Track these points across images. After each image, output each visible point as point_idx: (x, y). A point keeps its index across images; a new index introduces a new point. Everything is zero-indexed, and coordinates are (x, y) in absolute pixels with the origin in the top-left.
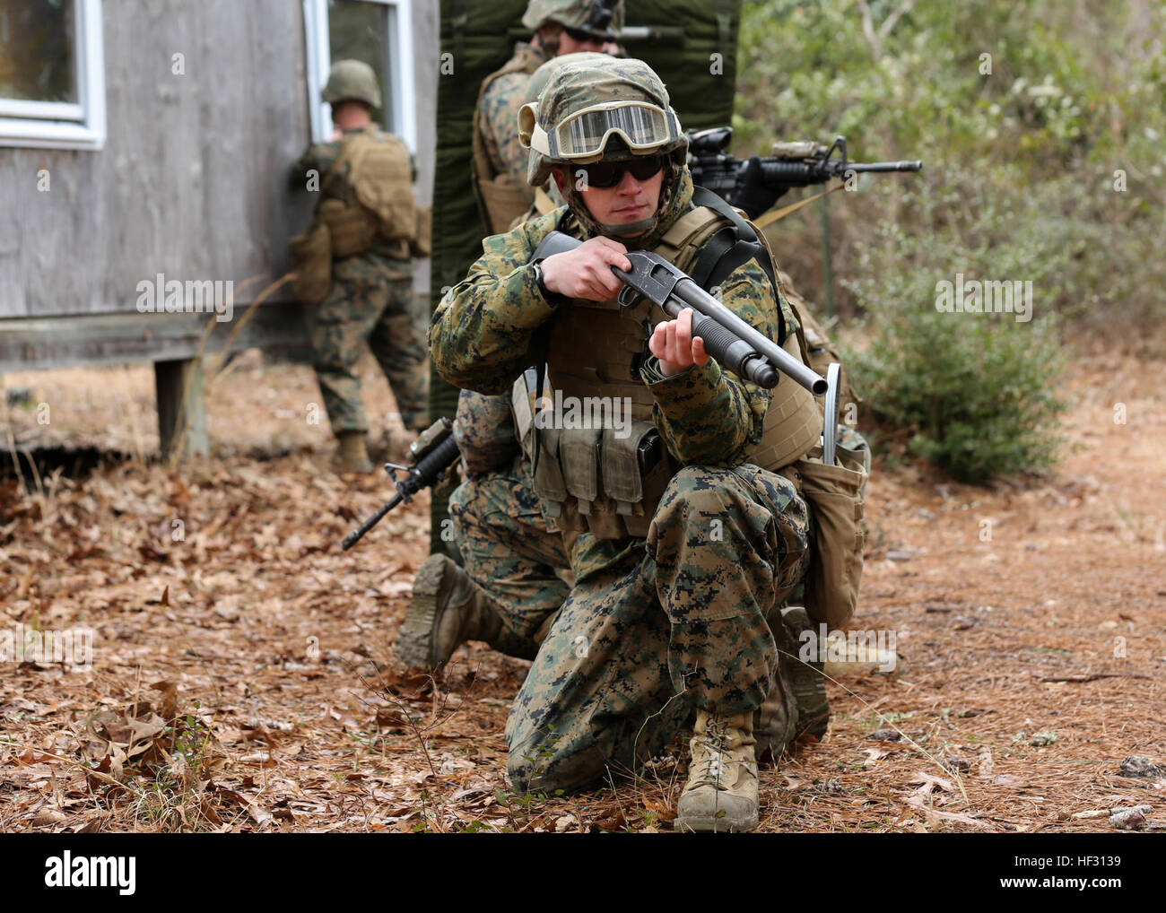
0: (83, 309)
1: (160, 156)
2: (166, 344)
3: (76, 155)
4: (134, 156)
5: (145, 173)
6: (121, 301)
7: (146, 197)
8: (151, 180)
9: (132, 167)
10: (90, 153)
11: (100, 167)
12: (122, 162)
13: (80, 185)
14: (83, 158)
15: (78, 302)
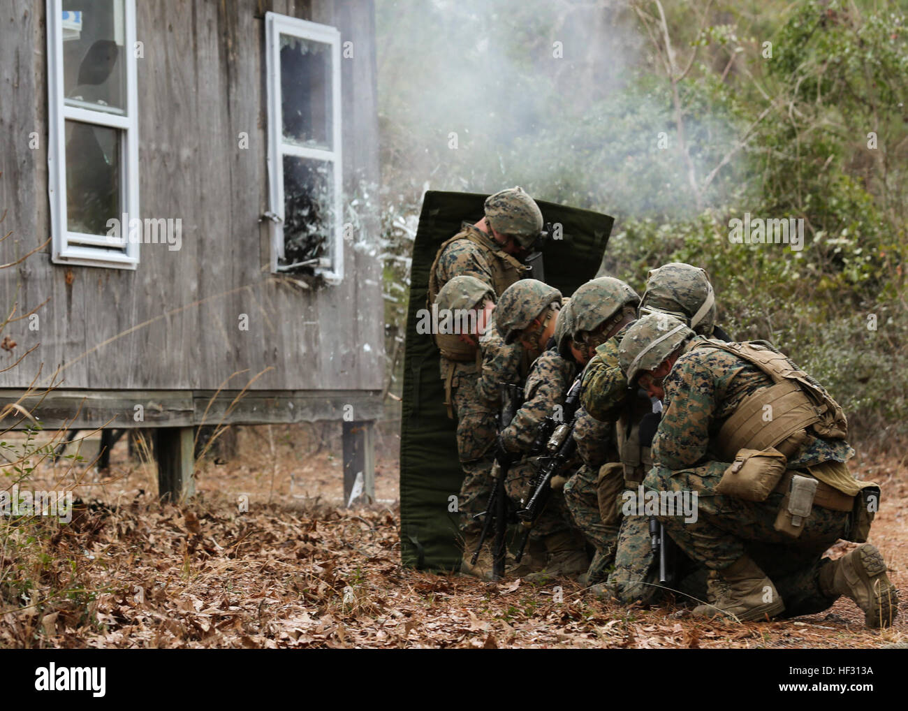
0: (122, 387)
1: (172, 276)
2: (172, 415)
3: (120, 273)
4: (155, 276)
5: (162, 288)
6: (145, 382)
7: (163, 306)
8: (166, 294)
9: (154, 283)
10: (129, 272)
11: (135, 282)
12: (148, 280)
13: (122, 296)
14: (124, 276)
15: (119, 381)
